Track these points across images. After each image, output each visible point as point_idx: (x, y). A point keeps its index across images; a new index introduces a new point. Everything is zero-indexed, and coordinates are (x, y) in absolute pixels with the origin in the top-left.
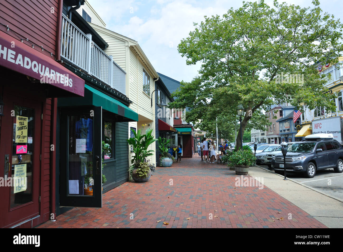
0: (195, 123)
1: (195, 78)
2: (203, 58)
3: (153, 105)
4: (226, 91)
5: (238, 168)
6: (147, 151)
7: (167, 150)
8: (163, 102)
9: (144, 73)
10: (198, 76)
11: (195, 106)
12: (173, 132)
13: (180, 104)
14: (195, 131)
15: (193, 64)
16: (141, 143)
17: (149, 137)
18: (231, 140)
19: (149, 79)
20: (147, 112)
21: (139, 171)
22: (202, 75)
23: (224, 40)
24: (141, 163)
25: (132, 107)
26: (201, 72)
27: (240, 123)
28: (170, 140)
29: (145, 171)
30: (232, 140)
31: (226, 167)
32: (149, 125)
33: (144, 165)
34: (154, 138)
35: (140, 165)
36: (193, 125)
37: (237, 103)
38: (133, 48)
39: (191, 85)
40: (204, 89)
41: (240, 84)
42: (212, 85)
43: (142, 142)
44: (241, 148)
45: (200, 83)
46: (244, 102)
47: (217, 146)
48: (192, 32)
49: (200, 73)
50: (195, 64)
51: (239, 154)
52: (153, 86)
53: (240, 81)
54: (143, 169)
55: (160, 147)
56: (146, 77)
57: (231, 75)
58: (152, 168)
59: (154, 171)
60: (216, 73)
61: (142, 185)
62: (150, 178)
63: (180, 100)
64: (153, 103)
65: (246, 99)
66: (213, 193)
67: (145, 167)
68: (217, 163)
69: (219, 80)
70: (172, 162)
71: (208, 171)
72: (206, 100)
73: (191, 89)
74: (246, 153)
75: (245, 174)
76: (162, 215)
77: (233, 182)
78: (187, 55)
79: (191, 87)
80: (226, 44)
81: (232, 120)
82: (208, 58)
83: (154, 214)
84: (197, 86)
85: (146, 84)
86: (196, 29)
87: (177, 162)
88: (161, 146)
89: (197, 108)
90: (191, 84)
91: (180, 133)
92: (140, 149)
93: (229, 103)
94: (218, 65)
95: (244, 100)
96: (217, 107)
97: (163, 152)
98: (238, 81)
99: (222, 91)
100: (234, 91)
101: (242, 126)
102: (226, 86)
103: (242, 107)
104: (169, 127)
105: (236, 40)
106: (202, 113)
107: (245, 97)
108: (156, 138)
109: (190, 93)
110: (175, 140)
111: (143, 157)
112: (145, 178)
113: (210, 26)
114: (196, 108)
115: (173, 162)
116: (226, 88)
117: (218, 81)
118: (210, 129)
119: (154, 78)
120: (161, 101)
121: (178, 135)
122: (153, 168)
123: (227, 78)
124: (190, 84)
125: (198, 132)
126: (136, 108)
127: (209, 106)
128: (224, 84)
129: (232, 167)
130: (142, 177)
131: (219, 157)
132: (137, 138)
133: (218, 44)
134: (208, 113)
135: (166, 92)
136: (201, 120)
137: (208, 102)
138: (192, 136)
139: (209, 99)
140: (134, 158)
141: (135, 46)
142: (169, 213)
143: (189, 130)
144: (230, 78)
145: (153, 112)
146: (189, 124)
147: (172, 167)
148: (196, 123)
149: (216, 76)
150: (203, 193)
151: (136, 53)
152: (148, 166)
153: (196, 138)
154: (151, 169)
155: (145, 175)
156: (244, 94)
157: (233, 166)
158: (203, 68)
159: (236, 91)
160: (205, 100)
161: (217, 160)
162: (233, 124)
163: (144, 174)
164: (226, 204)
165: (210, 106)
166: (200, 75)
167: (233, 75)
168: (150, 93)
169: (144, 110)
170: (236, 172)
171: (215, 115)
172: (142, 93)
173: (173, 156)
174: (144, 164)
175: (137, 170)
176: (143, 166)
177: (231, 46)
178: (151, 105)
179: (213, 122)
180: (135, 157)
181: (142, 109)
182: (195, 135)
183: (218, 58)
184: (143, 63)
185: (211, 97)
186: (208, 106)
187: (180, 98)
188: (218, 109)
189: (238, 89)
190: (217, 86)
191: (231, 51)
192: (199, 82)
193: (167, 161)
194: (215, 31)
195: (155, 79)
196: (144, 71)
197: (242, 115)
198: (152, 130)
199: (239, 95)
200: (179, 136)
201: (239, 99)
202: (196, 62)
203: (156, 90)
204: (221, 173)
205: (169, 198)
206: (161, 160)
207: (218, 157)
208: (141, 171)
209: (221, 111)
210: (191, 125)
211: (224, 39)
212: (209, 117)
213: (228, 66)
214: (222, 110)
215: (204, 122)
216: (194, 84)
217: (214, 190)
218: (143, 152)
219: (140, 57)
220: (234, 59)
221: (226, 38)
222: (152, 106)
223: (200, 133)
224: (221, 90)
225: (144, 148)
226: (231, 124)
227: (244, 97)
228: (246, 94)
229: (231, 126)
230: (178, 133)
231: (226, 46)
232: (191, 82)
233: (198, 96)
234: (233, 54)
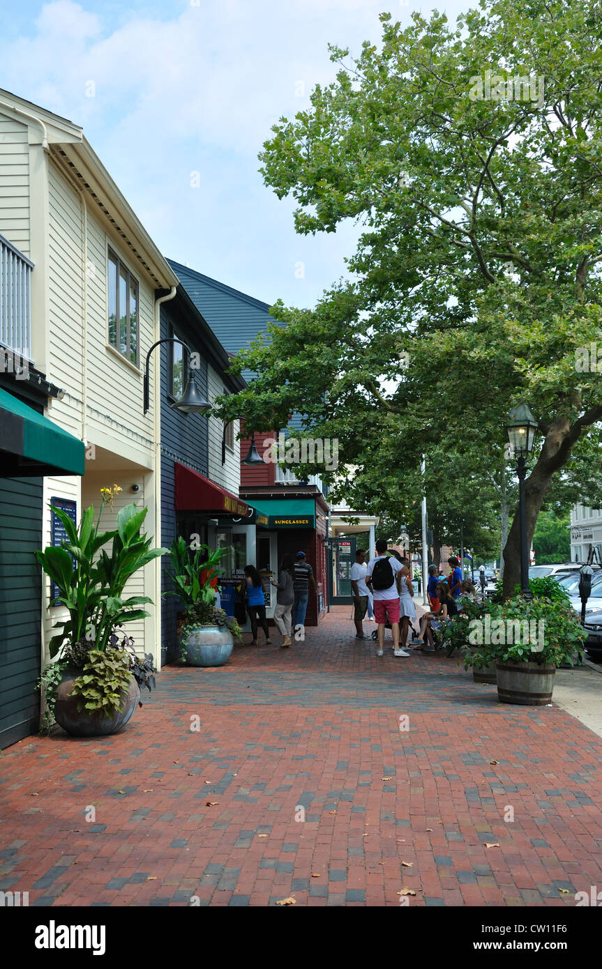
0: (333, 481)
1: (333, 292)
2: (365, 205)
3: (150, 403)
4: (459, 348)
5: (507, 675)
6: (124, 597)
7: (211, 593)
8: (193, 393)
9: (112, 267)
10: (344, 283)
11: (331, 409)
12: (237, 516)
13: (266, 403)
14: (334, 513)
15: (323, 230)
16: (95, 567)
17: (131, 542)
18: (486, 553)
19: (136, 293)
20: (125, 432)
21: (86, 687)
22: (363, 276)
23: (461, 127)
24: (94, 652)
25: (58, 414)
26: (357, 266)
27: (520, 484)
28: (226, 551)
29: (110, 688)
30: (490, 554)
31: (458, 669)
32: (134, 488)
33: (107, 663)
34: (156, 544)
35: (88, 661)
36: (325, 489)
37: (507, 400)
38: (63, 153)
39: (317, 322)
40: (370, 337)
41: (520, 319)
42: (402, 320)
43: (99, 564)
44: (523, 588)
45: (352, 315)
46: (535, 395)
47: (423, 576)
48: (322, 88)
49: (352, 271)
50: (332, 229)
51: (510, 615)
52: (154, 320)
53: (520, 307)
54: (103, 677)
55: (179, 581)
56: (123, 283)
57: (486, 277)
58: (142, 671)
59: (151, 685)
60: (422, 272)
61: (97, 750)
62: (135, 716)
63: (268, 384)
64: (150, 396)
65: (545, 381)
66: (400, 782)
67: (110, 670)
68: (422, 650)
69: (433, 301)
70: (230, 647)
71: (381, 683)
72: (378, 385)
73: (315, 339)
74: (540, 611)
75: (536, 699)
76: (177, 884)
77: (486, 734)
78: (300, 193)
79: (312, 330)
80: (467, 145)
81: (488, 467)
82: (387, 208)
83: (141, 881)
84: (340, 325)
85: (123, 314)
86: (342, 77)
87: (253, 644)
88: (184, 577)
89: (340, 416)
90: (314, 317)
91: (266, 521)
92: (89, 594)
93: (473, 398)
94: (431, 234)
95: (538, 388)
96: (421, 417)
97: (191, 602)
98: (514, 305)
99: (444, 348)
100: (497, 347)
101: (527, 495)
102: (464, 326)
103: (530, 417)
104: (218, 494)
105: (511, 126)
106: (361, 442)
107: (542, 376)
108: (164, 544)
109: (310, 356)
110: (244, 550)
111: (106, 625)
112: (111, 719)
113: (401, 61)
114: (336, 418)
115: (237, 647)
116: (463, 333)
117: (429, 303)
118: (391, 508)
119: (158, 287)
120: (187, 388)
121: (260, 529)
122: (148, 674)
123: (466, 293)
124: (308, 316)
125: (344, 520)
126: (79, 416)
127: (390, 410)
128: (456, 319)
129: (485, 671)
130: (97, 712)
131: (429, 626)
132: (79, 546)
133: (433, 143)
134: (385, 440)
135: (211, 349)
136: (357, 467)
137: (386, 394)
138: (319, 532)
139: (389, 379)
140: (66, 631)
141: (71, 145)
142: (204, 874)
143: (307, 508)
144: (479, 291)
145: (152, 432)
146: (304, 484)
147: (231, 669)
148: (337, 480)
149: (421, 285)
150: (356, 785)
151: (76, 177)
152: (124, 666)
153: (336, 541)
154: (137, 678)
155: (111, 706)
156: (537, 360)
157: (488, 667)
158: (368, 250)
159: (505, 350)
160: (372, 385)
161: (421, 637)
162: (493, 485)
163: (105, 702)
164: (453, 835)
165: (395, 412)
166: (357, 278)
167: (492, 281)
168: (141, 352)
169: (114, 426)
170: (499, 690)
171: (413, 447)
172: (104, 351)
173: (235, 620)
174: (107, 656)
175: (76, 682)
176: (101, 665)
177: (488, 153)
178: (142, 403)
179: (405, 477)
180: (67, 626)
181: (101, 419)
182: (330, 529)
183: (432, 207)
184: (109, 222)
185: (400, 371)
186: (387, 410)
187: (269, 377)
188: (428, 423)
189: (510, 339)
190: (423, 326)
191: (489, 175)
192: (349, 309)
193: (210, 640)
194: (421, 86)
195: (159, 292)
196: (112, 256)
197: (526, 451)
198: (146, 510)
199: (516, 367)
200: (264, 535)
201: (518, 381)
202: (337, 219)
203: (166, 342)
204: (437, 696)
205: (208, 805)
206: (185, 636)
207: (425, 623)
208: (93, 685)
209: (438, 434)
210: (315, 486)
211: (459, 123)
212: (390, 455)
213: (474, 243)
214: (443, 427)
215: (369, 475)
216: (328, 318)
217: (404, 771)
218: (104, 605)
219: (94, 195)
220: (499, 211)
221: (468, 119)
222: (146, 406)
223: (350, 521)
224: (440, 343)
225: (108, 586)
226: (481, 484)
227: (538, 376)
228: (543, 362)
229: (485, 494)
230: (257, 522)
231: (466, 154)
232: (313, 309)
233: (346, 367)
234: (496, 190)
